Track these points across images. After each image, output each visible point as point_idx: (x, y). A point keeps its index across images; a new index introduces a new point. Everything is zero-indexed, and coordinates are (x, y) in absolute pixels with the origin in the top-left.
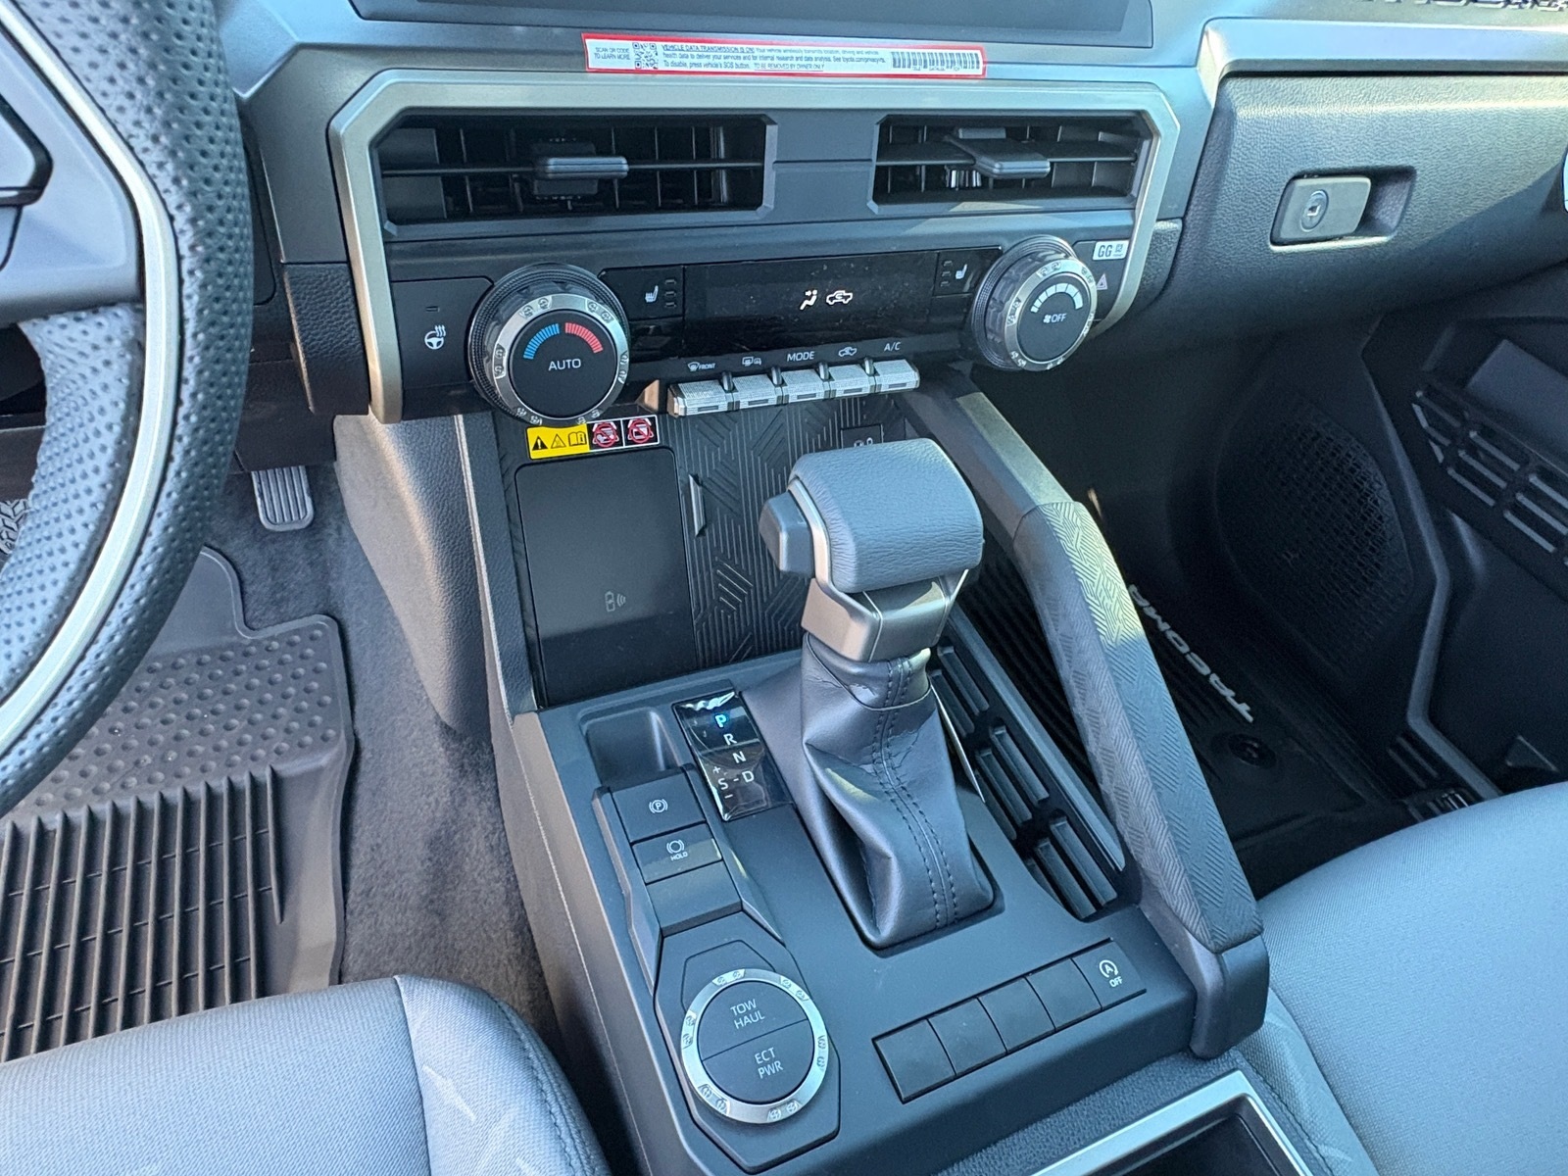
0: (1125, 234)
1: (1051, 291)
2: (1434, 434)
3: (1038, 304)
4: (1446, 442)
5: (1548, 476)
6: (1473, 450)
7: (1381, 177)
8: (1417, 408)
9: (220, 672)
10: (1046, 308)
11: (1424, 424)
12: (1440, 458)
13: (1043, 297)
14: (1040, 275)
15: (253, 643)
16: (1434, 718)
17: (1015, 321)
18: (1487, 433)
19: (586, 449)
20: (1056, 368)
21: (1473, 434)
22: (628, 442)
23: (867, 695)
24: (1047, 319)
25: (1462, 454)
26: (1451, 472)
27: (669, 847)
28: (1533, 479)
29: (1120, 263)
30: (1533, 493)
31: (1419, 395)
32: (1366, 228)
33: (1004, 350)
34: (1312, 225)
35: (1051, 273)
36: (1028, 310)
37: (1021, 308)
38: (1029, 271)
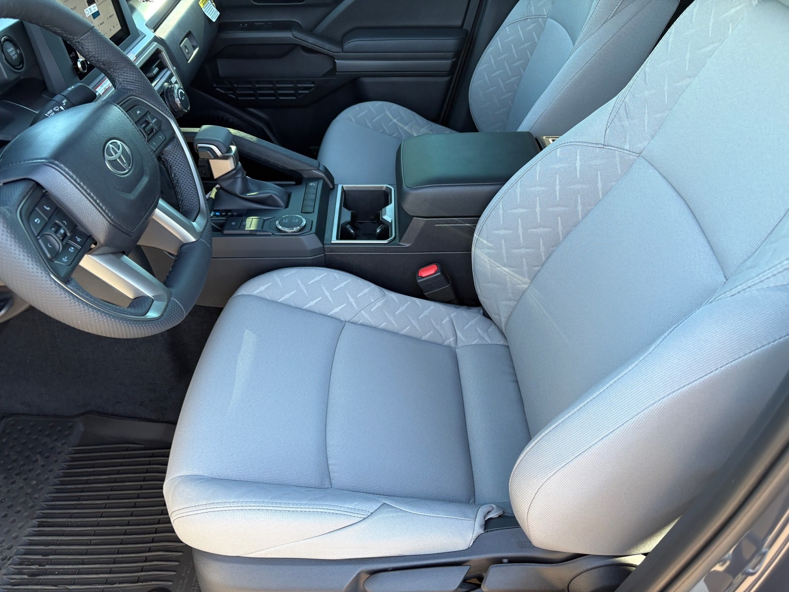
1: (179, 93)
2: (227, 92)
3: (179, 96)
4: (231, 92)
5: (258, 82)
6: (238, 89)
7: (188, 36)
8: (217, 89)
10: (181, 97)
11: (223, 92)
12: (234, 97)
14: (176, 91)
17: (180, 103)
18: (237, 83)
20: (191, 108)
21: (235, 85)
23: (239, 176)
24: (183, 99)
25: (238, 92)
26: (239, 98)
27: (243, 224)
28: (257, 85)
29: (176, 81)
30: (260, 89)
31: (215, 85)
32: (194, 48)
33: (181, 111)
34: (188, 53)
35: (177, 89)
36: (179, 99)
37: (178, 99)
38: (173, 91)
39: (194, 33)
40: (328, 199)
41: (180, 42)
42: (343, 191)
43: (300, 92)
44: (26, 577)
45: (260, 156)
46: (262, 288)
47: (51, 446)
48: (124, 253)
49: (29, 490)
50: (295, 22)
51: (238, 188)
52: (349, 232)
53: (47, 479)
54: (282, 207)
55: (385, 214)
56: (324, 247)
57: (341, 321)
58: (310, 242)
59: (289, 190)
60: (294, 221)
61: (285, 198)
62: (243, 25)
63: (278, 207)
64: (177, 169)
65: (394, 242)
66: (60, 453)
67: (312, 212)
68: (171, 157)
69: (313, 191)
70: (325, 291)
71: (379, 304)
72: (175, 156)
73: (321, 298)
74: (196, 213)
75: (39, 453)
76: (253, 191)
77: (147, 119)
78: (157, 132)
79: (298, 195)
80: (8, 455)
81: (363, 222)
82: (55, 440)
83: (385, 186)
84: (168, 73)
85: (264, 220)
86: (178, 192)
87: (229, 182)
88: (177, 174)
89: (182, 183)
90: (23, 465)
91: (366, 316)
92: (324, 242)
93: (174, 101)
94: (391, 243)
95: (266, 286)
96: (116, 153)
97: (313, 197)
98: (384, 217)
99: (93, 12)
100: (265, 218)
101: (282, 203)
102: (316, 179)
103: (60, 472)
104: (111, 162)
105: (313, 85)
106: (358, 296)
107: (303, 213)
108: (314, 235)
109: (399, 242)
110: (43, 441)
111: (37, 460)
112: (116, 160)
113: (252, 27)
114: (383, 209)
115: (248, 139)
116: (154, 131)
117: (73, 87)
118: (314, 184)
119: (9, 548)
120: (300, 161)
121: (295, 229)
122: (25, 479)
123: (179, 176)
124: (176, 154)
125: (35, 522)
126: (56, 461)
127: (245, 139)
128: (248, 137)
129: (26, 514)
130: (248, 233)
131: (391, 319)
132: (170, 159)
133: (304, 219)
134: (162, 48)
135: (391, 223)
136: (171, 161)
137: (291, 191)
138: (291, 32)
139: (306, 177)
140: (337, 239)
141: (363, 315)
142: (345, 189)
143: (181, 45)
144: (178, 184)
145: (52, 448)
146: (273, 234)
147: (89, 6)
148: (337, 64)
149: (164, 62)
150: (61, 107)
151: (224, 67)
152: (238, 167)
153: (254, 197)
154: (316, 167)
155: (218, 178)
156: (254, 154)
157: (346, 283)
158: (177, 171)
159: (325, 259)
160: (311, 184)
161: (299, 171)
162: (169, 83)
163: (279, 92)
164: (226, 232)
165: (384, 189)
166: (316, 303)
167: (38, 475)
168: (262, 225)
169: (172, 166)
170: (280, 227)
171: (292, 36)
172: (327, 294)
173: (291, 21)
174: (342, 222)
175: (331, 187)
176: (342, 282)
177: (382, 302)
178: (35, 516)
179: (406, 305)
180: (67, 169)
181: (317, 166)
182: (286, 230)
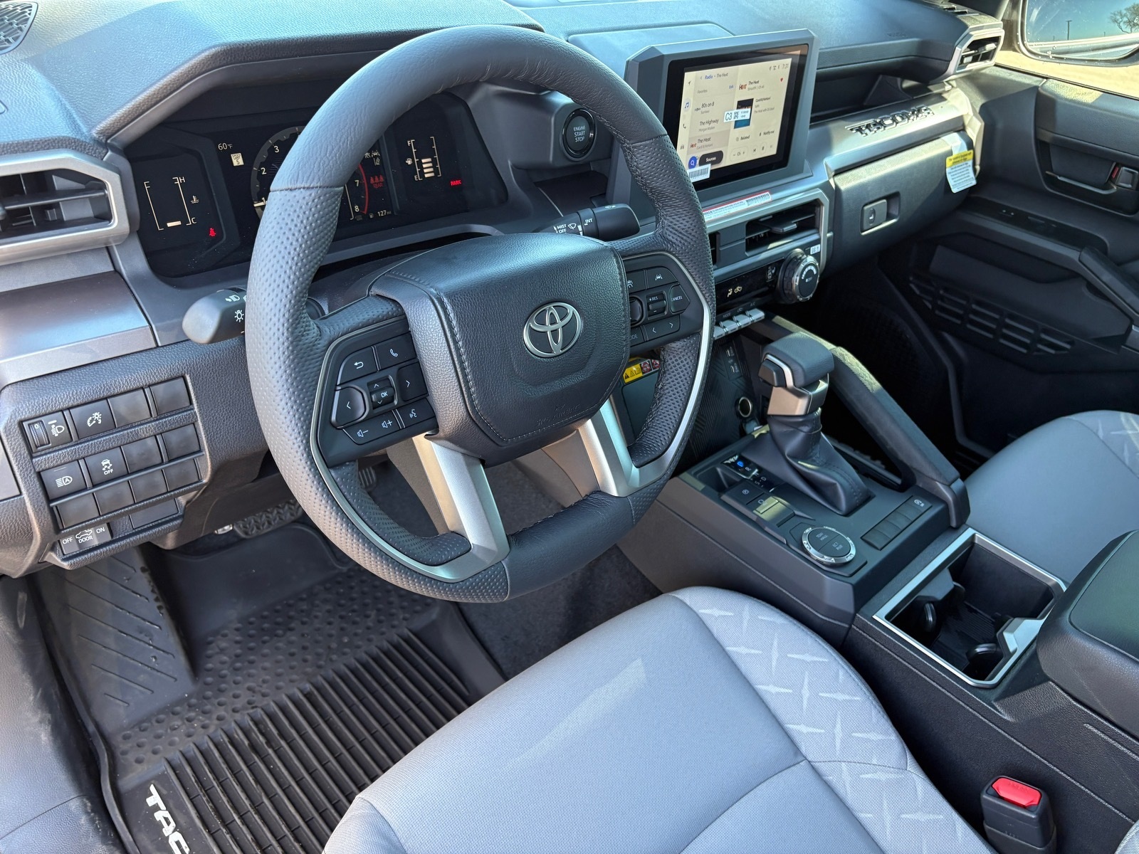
0: (817, 242)
1: (807, 270)
2: (923, 296)
3: (803, 276)
4: (931, 299)
5: (979, 303)
6: (942, 298)
7: (888, 198)
9: (342, 590)
10: (806, 277)
11: (918, 292)
12: (930, 307)
13: (805, 273)
14: (802, 266)
15: (349, 570)
16: (969, 436)
17: (797, 284)
18: (946, 290)
19: (641, 375)
20: (811, 298)
21: (941, 292)
22: (654, 369)
23: (806, 429)
24: (807, 280)
25: (939, 302)
26: (937, 312)
27: (759, 502)
28: (974, 306)
29: (819, 253)
30: (976, 313)
31: (911, 279)
32: (889, 217)
33: (794, 296)
34: (872, 221)
35: (806, 264)
36: (800, 279)
37: (798, 278)
38: (798, 265)
39: (904, 197)
40: (932, 541)
41: (867, 202)
42: (971, 542)
43: (1040, 346)
44: (246, 743)
45: (867, 414)
46: (716, 612)
47: (394, 611)
48: (483, 462)
49: (334, 645)
50: (1099, 238)
51: (793, 444)
52: (925, 616)
53: (358, 647)
54: (839, 510)
55: (1012, 631)
56: (855, 615)
57: (797, 750)
58: (837, 593)
59: (876, 489)
60: (834, 545)
61: (856, 500)
62: (1008, 212)
63: (835, 506)
64: (670, 380)
65: (986, 693)
66: (393, 627)
67: (879, 547)
68: (674, 360)
69: (911, 515)
70: (806, 687)
71: (882, 776)
72: (679, 361)
73: (791, 691)
74: (651, 457)
75: (378, 610)
76: (814, 461)
77: (664, 292)
78: (670, 316)
79: (883, 504)
80: (352, 588)
81: (976, 612)
82: (403, 608)
83: (1055, 580)
84: (815, 237)
85: (795, 515)
86: (651, 414)
87: (785, 429)
88: (666, 387)
89: (665, 404)
90: (354, 611)
91: (846, 777)
92: (862, 606)
93: (791, 279)
94: (982, 692)
95: (723, 613)
96: (553, 322)
97: (902, 523)
98: (1006, 635)
99: (740, 118)
100: (797, 512)
101: (844, 505)
102: (932, 497)
103: (375, 651)
104: (533, 333)
105: (1068, 346)
106: (854, 734)
107: (863, 539)
108: (850, 588)
109: (996, 700)
110: (392, 599)
111: (367, 616)
112: (546, 332)
113: (1021, 220)
114: (1017, 620)
115: (864, 381)
116: (666, 313)
117: (613, 206)
118: (922, 505)
119: (264, 695)
120: (925, 456)
121: (826, 559)
122: (342, 629)
123: (667, 391)
124: (683, 359)
125: (308, 687)
126: (383, 633)
127: (859, 379)
128: (868, 379)
129: (309, 670)
130: (754, 518)
131: (888, 819)
132: (670, 362)
133: (853, 552)
134: (826, 201)
135: (1011, 655)
136: (669, 364)
137: (875, 493)
138: (1080, 252)
139: (921, 486)
140: (888, 617)
141: (841, 771)
142: (976, 541)
143: (866, 208)
144: (658, 402)
145: (392, 615)
146: (787, 545)
147: (738, 108)
148: (1132, 333)
149: (817, 220)
150: (580, 228)
151: (944, 261)
152: (810, 416)
153: (807, 471)
154: (947, 481)
155: (773, 416)
156: (860, 408)
157: (847, 697)
158: (669, 383)
159: (845, 637)
160: (917, 502)
161: (914, 471)
162: (804, 250)
163: (1005, 331)
164: (725, 497)
165: (1050, 584)
166: (778, 694)
167: (356, 634)
168: (781, 521)
169: (668, 372)
170: (805, 542)
171: (1077, 259)
172: (806, 693)
173: (1092, 235)
174: (924, 593)
175: (954, 524)
176: (843, 693)
177: (892, 776)
178: (314, 680)
179: (931, 817)
180: (452, 315)
181: (950, 480)
182: (812, 551)
